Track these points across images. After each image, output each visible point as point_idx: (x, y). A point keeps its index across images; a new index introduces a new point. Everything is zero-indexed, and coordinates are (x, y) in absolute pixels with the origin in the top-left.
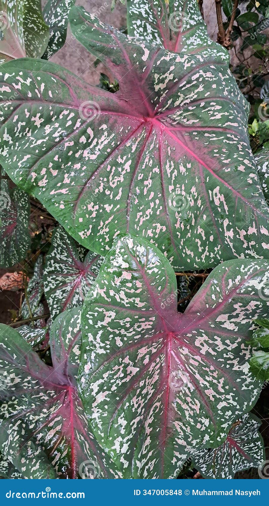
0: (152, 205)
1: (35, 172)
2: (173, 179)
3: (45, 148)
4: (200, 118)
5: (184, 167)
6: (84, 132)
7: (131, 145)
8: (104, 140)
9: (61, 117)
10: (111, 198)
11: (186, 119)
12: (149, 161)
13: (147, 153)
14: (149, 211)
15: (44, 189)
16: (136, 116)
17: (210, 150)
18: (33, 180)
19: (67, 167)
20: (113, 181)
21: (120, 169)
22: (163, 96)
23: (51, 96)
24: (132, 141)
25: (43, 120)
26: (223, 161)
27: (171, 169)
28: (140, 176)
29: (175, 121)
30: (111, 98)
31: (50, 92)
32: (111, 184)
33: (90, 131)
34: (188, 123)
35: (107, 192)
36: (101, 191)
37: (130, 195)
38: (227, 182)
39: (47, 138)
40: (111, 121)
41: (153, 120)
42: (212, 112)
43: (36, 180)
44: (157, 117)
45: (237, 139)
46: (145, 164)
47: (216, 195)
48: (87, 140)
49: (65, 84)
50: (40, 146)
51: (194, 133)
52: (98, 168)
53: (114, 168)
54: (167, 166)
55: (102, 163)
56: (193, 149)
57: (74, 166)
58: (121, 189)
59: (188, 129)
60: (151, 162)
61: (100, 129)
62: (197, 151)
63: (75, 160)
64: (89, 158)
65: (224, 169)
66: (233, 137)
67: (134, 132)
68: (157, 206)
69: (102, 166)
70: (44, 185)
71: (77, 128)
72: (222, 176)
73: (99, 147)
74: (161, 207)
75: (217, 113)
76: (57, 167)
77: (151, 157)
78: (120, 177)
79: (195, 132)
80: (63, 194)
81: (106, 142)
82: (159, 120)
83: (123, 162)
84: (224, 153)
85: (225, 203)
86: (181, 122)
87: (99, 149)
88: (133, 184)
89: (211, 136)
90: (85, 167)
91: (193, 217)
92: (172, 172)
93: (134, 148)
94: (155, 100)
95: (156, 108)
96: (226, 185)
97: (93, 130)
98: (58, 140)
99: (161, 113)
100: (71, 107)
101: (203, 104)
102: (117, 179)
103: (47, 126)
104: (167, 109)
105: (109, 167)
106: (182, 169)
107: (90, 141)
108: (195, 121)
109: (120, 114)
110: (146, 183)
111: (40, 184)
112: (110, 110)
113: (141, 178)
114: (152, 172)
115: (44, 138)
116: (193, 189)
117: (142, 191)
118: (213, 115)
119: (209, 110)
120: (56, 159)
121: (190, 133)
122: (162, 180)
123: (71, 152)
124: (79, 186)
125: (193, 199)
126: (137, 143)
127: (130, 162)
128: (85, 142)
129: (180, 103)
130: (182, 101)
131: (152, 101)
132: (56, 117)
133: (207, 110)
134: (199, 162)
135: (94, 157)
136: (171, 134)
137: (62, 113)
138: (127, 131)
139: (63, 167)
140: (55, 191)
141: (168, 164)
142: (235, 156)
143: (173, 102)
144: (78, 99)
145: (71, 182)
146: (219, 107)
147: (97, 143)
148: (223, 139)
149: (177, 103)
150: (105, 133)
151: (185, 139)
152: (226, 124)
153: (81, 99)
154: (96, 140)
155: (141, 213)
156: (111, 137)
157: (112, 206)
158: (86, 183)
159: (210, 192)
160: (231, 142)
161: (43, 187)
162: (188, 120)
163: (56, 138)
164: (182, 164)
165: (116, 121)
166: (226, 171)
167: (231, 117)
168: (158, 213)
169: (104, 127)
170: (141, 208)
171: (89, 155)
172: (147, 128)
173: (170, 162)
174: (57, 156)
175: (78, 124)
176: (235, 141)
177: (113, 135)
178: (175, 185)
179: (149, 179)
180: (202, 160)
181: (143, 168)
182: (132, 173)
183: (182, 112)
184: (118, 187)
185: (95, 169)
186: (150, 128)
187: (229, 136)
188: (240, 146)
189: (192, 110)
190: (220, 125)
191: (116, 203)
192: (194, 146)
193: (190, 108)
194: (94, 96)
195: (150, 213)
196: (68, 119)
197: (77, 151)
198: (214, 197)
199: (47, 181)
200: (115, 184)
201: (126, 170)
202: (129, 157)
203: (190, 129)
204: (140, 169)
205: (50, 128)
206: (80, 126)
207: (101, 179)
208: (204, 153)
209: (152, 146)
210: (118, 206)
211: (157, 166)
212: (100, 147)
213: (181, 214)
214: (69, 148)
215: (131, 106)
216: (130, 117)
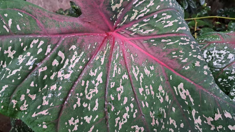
0: (127, 109)
1: (15, 99)
2: (141, 81)
3: (20, 77)
4: (155, 28)
5: (148, 69)
6: (55, 56)
7: (100, 59)
8: (75, 59)
9: (31, 46)
10: (89, 110)
11: (143, 30)
12: (118, 69)
13: (114, 62)
14: (126, 115)
15: (26, 113)
16: (100, 33)
17: (168, 53)
18: (14, 107)
19: (45, 90)
20: (89, 94)
21: (93, 82)
22: (120, 14)
23: (19, 29)
24: (100, 54)
25: (15, 52)
26: (182, 61)
27: (138, 73)
28: (112, 84)
29: (133, 32)
30: (76, 22)
31: (18, 26)
32: (87, 97)
33: (61, 54)
34: (144, 33)
35: (85, 105)
36: (79, 105)
37: (106, 103)
38: (188, 78)
39: (21, 68)
40: (79, 42)
41: (114, 34)
42: (164, 22)
43: (17, 106)
44: (116, 30)
45: (188, 40)
46: (114, 72)
47: (181, 90)
48: (60, 62)
49: (32, 17)
50: (16, 76)
51: (151, 41)
52: (73, 86)
53: (88, 82)
54: (134, 71)
55: (76, 80)
56: (152, 53)
57: (50, 88)
58: (97, 100)
59: (145, 38)
60: (119, 70)
61: (70, 49)
62: (157, 55)
63: (50, 83)
64: (63, 78)
65: (184, 67)
66: (185, 39)
67: (100, 46)
68: (132, 110)
69: (77, 83)
70: (25, 109)
71: (48, 54)
72: (184, 74)
73: (71, 66)
74: (136, 110)
75: (169, 21)
76: (34, 91)
77: (118, 66)
78: (94, 89)
79: (153, 39)
80: (44, 115)
81: (77, 61)
82: (119, 33)
83: (95, 75)
84: (181, 54)
85: (190, 96)
86: (138, 33)
87: (72, 68)
88: (107, 93)
89: (167, 41)
90: (61, 88)
91: (164, 112)
92: (139, 76)
93: (103, 61)
94: (114, 17)
95: (115, 24)
96: (188, 81)
97: (63, 52)
98: (31, 67)
99: (119, 27)
100: (39, 36)
101: (155, 16)
102: (92, 91)
103: (20, 56)
104: (124, 23)
105: (83, 82)
106: (147, 72)
107: (62, 62)
108: (151, 31)
109: (86, 34)
110: (118, 89)
111: (22, 108)
112: (76, 32)
113: (113, 86)
114: (122, 79)
115: (18, 68)
116: (160, 88)
117: (116, 98)
118: (166, 24)
119: (162, 20)
120: (32, 85)
121: (148, 41)
122: (131, 84)
123: (46, 76)
124: (57, 106)
125: (162, 96)
126: (104, 56)
127: (101, 74)
128: (57, 64)
129: (136, 18)
130: (137, 16)
131: (111, 19)
132: (26, 47)
133: (160, 20)
134: (160, 64)
135: (68, 76)
136: (131, 43)
137: (32, 43)
138: (94, 47)
139: (40, 91)
140: (36, 114)
141: (134, 69)
142: (190, 55)
143: (129, 17)
144: (45, 28)
145: (50, 103)
146: (169, 17)
147: (69, 63)
148: (179, 42)
149: (133, 18)
150: (75, 53)
151: (144, 46)
152: (178, 29)
153: (48, 27)
154: (68, 60)
155: (119, 118)
156: (81, 55)
157: (91, 117)
158: (64, 102)
159: (175, 88)
160: (185, 44)
161: (25, 111)
162: (144, 31)
163: (29, 66)
164: (145, 67)
165: (83, 41)
166: (186, 69)
167: (180, 23)
168: (134, 116)
169: (74, 47)
170: (118, 113)
171: (63, 75)
172: (110, 41)
173: (135, 66)
174: (33, 83)
175: (49, 50)
176: (188, 42)
177: (83, 53)
178: (144, 87)
179: (120, 85)
180: (163, 62)
181: (114, 76)
182: (105, 83)
183: (138, 24)
184: (94, 99)
185: (70, 87)
186: (113, 41)
187: (182, 39)
188: (192, 46)
189: (147, 22)
190: (173, 31)
191: (94, 114)
192: (153, 51)
193: (145, 20)
194: (60, 23)
195: (127, 117)
196: (38, 47)
197: (52, 74)
198: (180, 92)
199: (28, 105)
200: (91, 96)
201: (99, 82)
202: (100, 69)
203: (147, 38)
204: (111, 78)
205: (23, 58)
206: (51, 51)
207: (78, 94)
208: (164, 56)
209: (117, 55)
210: (97, 117)
211: (125, 73)
212: (73, 66)
213: (154, 112)
214: (43, 73)
215: (94, 25)
216: (95, 34)
